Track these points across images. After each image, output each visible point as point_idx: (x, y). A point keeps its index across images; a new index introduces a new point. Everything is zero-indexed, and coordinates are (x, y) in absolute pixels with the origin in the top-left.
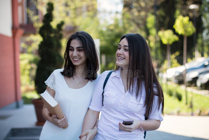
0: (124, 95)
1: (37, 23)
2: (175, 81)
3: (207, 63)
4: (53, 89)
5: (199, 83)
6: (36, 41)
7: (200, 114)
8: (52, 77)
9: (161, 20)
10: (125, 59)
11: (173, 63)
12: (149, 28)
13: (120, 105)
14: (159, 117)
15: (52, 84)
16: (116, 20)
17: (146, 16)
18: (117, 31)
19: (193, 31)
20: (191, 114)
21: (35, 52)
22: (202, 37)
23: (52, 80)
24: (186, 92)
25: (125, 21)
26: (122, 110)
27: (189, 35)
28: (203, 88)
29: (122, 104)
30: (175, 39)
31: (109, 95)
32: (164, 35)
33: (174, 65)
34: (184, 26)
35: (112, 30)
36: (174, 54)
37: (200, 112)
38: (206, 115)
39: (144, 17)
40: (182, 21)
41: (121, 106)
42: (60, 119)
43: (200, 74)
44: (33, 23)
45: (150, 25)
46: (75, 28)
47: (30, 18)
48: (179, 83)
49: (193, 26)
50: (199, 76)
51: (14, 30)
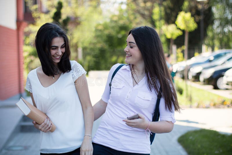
0: (132, 88)
1: (36, 13)
2: (179, 75)
5: (202, 78)
6: (35, 32)
7: (198, 107)
9: (169, 11)
10: (131, 56)
11: (179, 57)
12: (155, 20)
13: (126, 98)
14: (170, 118)
16: (121, 10)
17: (153, 7)
18: (121, 22)
19: (195, 28)
21: (33, 44)
22: (212, 30)
24: (186, 86)
25: (131, 12)
27: (190, 31)
28: (206, 82)
29: (129, 97)
32: (167, 30)
33: (179, 59)
34: (186, 22)
35: (116, 22)
36: (180, 48)
38: (203, 108)
39: (150, 8)
40: (184, 18)
42: (41, 124)
44: (32, 12)
45: (156, 17)
46: (76, 18)
47: (28, 7)
48: (183, 78)
49: (195, 22)
50: (202, 71)
51: (19, 23)
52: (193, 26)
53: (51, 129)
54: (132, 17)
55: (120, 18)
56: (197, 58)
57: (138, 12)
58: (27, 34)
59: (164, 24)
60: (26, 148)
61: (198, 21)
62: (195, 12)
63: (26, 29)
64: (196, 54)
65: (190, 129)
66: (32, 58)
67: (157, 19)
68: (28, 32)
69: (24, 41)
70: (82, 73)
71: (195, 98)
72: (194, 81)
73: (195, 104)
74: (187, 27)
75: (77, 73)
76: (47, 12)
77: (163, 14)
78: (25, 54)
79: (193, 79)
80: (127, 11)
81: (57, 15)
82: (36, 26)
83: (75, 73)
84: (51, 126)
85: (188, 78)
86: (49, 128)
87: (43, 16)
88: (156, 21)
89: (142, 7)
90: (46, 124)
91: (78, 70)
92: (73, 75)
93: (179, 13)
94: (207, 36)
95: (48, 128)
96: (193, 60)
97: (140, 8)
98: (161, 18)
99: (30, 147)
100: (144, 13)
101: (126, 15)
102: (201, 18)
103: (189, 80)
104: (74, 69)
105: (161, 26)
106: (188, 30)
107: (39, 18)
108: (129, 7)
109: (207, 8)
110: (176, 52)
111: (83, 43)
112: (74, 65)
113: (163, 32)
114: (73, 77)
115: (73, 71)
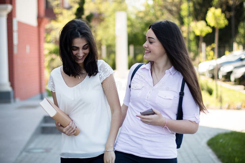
0: (152, 88)
1: (57, 9)
2: (209, 75)
3: (243, 57)
5: (232, 78)
6: (57, 29)
7: (229, 108)
9: (198, 7)
10: (150, 52)
11: (209, 55)
12: (183, 17)
14: (194, 117)
18: (147, 19)
20: (220, 107)
24: (217, 86)
25: (158, 8)
26: (148, 104)
27: (221, 28)
28: (237, 82)
29: (149, 97)
30: (208, 31)
32: (196, 27)
33: (209, 58)
34: (216, 18)
36: (209, 46)
37: (229, 106)
38: (234, 109)
39: (178, 3)
40: (214, 14)
41: (148, 100)
42: (65, 127)
43: (236, 68)
44: (53, 8)
45: (184, 13)
46: (100, 14)
47: (49, 2)
48: (213, 77)
49: (225, 19)
50: (234, 70)
51: (40, 19)
52: (223, 22)
53: (75, 132)
54: (159, 13)
55: (146, 14)
56: (228, 56)
57: (165, 7)
58: (49, 31)
59: (193, 21)
60: (47, 151)
61: (228, 17)
62: (226, 9)
63: (48, 26)
64: (227, 53)
65: (220, 132)
66: (54, 56)
67: (185, 16)
68: (49, 29)
69: (45, 38)
70: (110, 73)
71: (225, 99)
72: (224, 81)
73: (225, 105)
74: (217, 23)
75: (105, 73)
76: (70, 8)
77: (192, 9)
78: (46, 52)
79: (223, 79)
80: (153, 7)
81: (80, 12)
82: (58, 22)
83: (103, 73)
84: (76, 129)
85: (218, 78)
86: (74, 132)
87: (65, 12)
88: (185, 17)
89: (169, 3)
90: (70, 127)
91: (106, 70)
92: (100, 75)
93: (209, 8)
94: (238, 34)
95: (72, 131)
96: (224, 59)
97: (167, 4)
98: (190, 15)
99: (51, 149)
100: (171, 9)
101: (152, 11)
102: (232, 14)
103: (219, 80)
104: (102, 69)
105: (190, 23)
106: (217, 27)
107: (61, 14)
108: (156, 2)
109: (239, 3)
110: (206, 50)
111: (107, 40)
112: (102, 65)
113: (191, 30)
114: (100, 77)
115: (101, 71)
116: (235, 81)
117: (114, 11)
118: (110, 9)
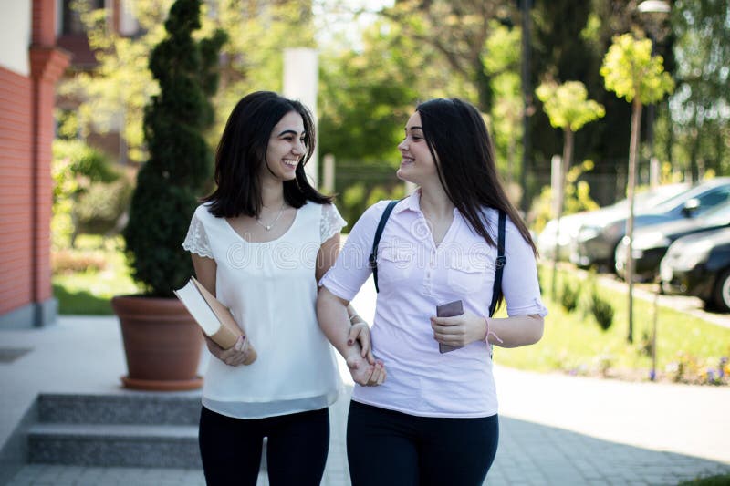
0: (434, 252)
4: (207, 257)
5: (666, 271)
7: (678, 379)
8: (195, 227)
10: (414, 160)
13: (426, 278)
14: (534, 306)
15: (201, 246)
17: (485, 32)
18: (376, 77)
20: (650, 376)
23: (198, 233)
29: (431, 276)
31: (395, 257)
40: (628, 53)
41: (428, 282)
43: (673, 238)
51: (38, 51)
54: (416, 61)
67: (497, 69)
68: (71, 94)
74: (639, 87)
75: (332, 223)
76: (139, 34)
91: (335, 216)
92: (322, 227)
107: (112, 51)
110: (563, 178)
115: (324, 217)
116: (674, 281)
117: (278, 49)
118: (267, 42)
